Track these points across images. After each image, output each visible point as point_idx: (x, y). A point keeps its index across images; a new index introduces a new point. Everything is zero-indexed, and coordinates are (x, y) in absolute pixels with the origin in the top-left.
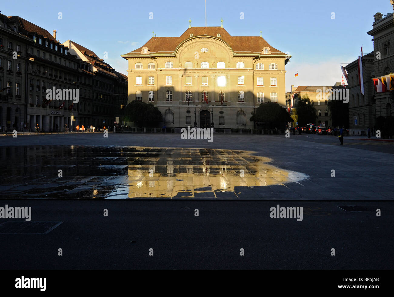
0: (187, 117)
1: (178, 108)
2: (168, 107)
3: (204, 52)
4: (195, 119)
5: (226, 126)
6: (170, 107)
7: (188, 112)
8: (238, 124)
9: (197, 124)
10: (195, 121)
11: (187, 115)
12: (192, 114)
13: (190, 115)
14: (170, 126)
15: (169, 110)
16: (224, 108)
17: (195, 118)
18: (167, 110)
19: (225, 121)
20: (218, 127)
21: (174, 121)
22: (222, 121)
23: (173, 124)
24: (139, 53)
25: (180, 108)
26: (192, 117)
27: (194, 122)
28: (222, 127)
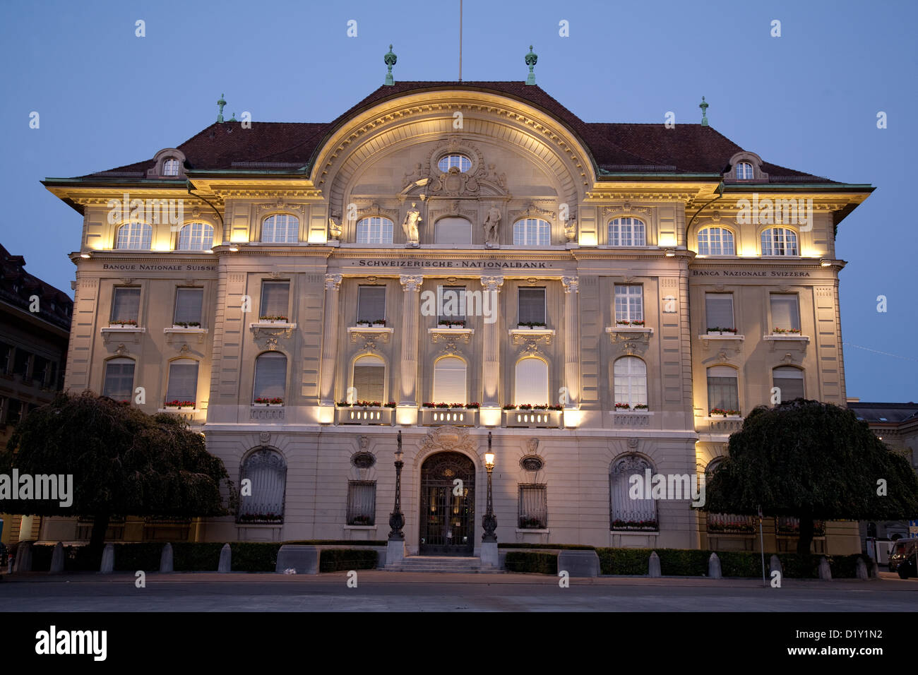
0: (354, 484)
1: (311, 439)
2: (259, 433)
3: (455, 172)
4: (398, 497)
5: (555, 534)
6: (271, 433)
7: (364, 460)
8: (617, 525)
9: (407, 521)
10: (397, 507)
11: (356, 474)
12: (381, 473)
13: (369, 474)
14: (262, 535)
15: (265, 450)
16: (544, 438)
17: (398, 489)
18: (251, 454)
19: (549, 511)
20: (513, 541)
21: (283, 508)
22: (532, 507)
23: (282, 523)
24: (142, 174)
25: (322, 440)
26: (378, 487)
27: (392, 509)
28: (534, 537)
